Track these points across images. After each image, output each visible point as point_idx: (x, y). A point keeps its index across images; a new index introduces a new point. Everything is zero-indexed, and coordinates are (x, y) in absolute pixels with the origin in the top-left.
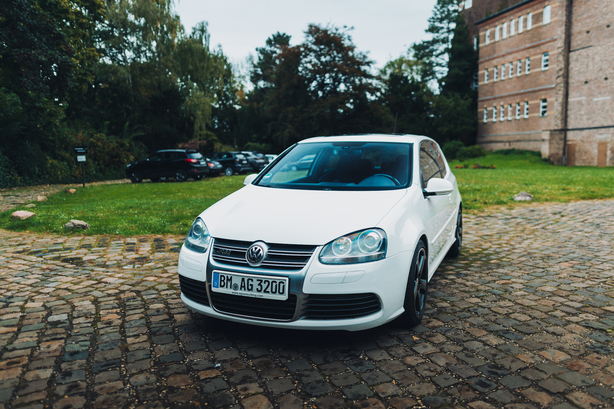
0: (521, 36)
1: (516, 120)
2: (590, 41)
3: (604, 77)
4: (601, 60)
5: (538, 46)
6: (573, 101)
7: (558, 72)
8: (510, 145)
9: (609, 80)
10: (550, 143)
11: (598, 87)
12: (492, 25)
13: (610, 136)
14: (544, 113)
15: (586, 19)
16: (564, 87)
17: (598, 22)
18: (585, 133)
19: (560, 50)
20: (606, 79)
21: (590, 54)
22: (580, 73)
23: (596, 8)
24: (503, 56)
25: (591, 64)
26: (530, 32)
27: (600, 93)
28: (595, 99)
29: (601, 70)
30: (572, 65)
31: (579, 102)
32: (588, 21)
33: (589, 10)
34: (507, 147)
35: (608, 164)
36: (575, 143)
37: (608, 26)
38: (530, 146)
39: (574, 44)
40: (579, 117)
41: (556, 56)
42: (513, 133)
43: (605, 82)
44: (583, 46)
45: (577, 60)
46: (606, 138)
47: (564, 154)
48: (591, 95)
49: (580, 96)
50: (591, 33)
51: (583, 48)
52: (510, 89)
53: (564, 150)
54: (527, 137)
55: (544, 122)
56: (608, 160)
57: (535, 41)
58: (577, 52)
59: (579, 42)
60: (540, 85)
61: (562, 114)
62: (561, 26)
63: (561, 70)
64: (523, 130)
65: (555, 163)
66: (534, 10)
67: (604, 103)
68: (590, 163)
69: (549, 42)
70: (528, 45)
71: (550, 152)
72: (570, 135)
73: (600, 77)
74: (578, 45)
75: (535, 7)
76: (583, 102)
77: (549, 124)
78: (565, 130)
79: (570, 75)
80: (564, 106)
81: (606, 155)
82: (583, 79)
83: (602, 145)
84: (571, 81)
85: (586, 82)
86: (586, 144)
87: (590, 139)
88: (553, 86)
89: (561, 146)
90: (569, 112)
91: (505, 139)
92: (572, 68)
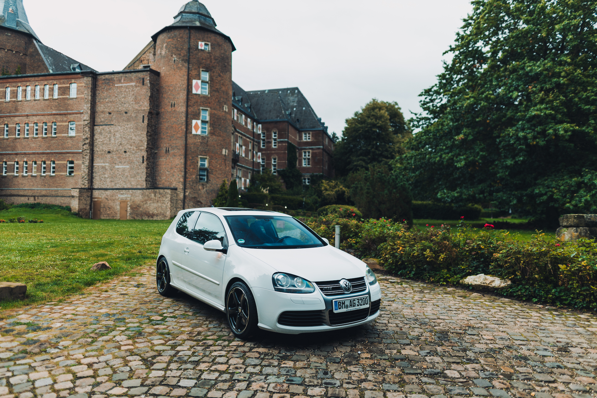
0: (47, 102)
1: (41, 176)
2: (112, 120)
3: (124, 150)
4: (121, 137)
5: (65, 114)
6: (98, 166)
7: (84, 140)
8: (35, 200)
9: (128, 154)
10: (79, 199)
11: (119, 157)
12: (14, 84)
13: (129, 196)
14: (71, 173)
15: (108, 102)
16: (90, 153)
17: (118, 108)
18: (109, 192)
19: (86, 122)
20: (125, 152)
21: (112, 131)
22: (103, 144)
23: (116, 97)
24: (27, 116)
25: (112, 138)
26: (57, 101)
27: (121, 162)
28: (117, 167)
29: (121, 144)
30: (96, 137)
31: (103, 167)
32: (109, 105)
33: (110, 96)
34: (31, 201)
35: (128, 218)
36: (100, 200)
37: (126, 113)
38: (58, 201)
39: (98, 120)
40: (103, 179)
41: (82, 127)
42: (38, 188)
43: (124, 154)
44: (106, 123)
45: (101, 133)
46: (126, 198)
47: (91, 209)
48: (113, 163)
49: (104, 163)
50: (112, 114)
51: (106, 125)
52: (34, 147)
53: (91, 205)
54: (54, 193)
55: (71, 180)
56: (128, 214)
57: (61, 110)
58: (101, 127)
59: (103, 120)
60: (67, 148)
61: (88, 175)
62: (86, 103)
63: (87, 139)
64: (50, 186)
65: (84, 217)
66: (60, 84)
67: (124, 170)
68: (114, 217)
69: (76, 114)
70: (54, 112)
71: (79, 207)
72: (96, 193)
73: (121, 150)
74: (101, 122)
75: (62, 81)
76: (107, 167)
77: (76, 183)
78: (91, 189)
79: (95, 144)
80: (90, 169)
81: (127, 211)
82: (107, 150)
83: (123, 202)
84: (95, 149)
85: (109, 152)
86: (110, 202)
87: (114, 198)
88: (81, 151)
89: (89, 202)
90: (94, 174)
91: (30, 193)
92: (96, 139)
